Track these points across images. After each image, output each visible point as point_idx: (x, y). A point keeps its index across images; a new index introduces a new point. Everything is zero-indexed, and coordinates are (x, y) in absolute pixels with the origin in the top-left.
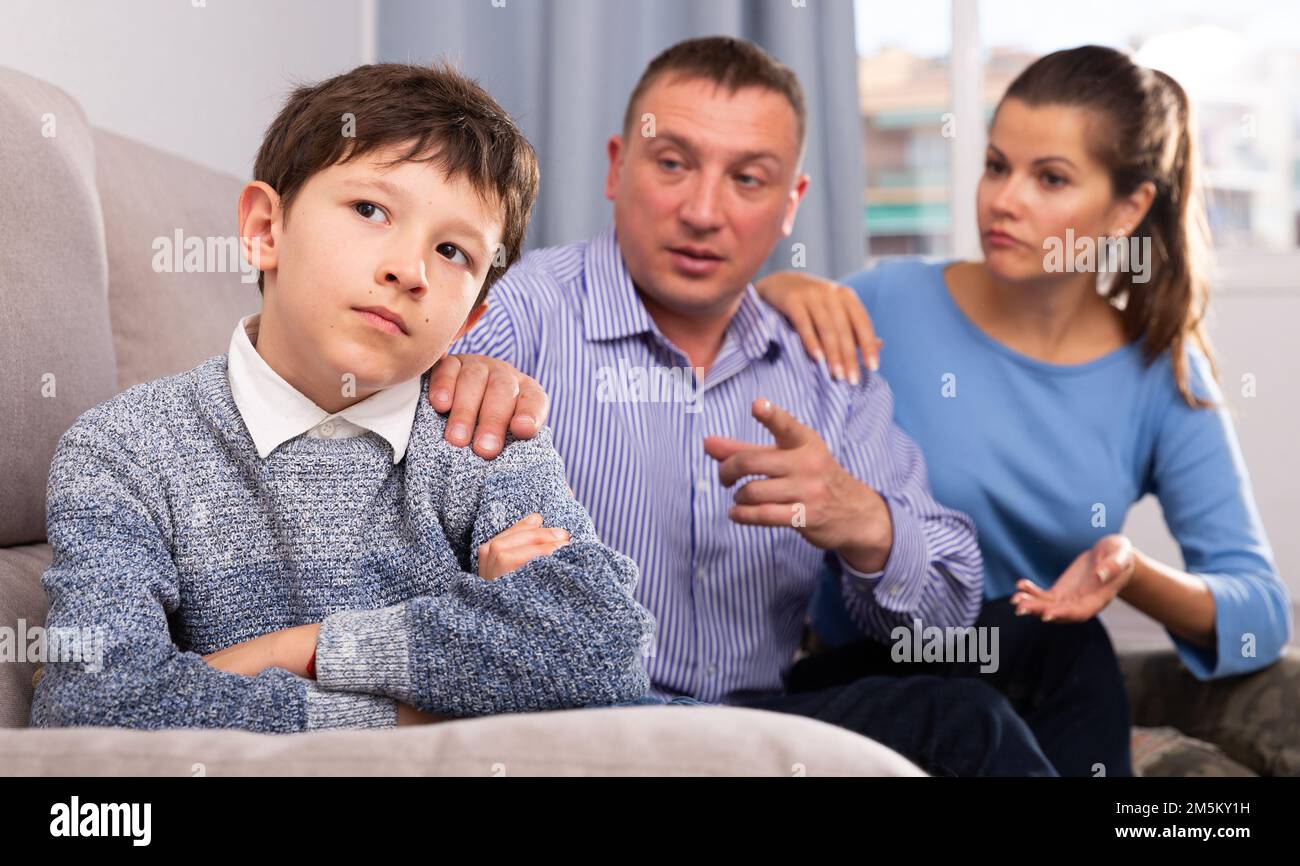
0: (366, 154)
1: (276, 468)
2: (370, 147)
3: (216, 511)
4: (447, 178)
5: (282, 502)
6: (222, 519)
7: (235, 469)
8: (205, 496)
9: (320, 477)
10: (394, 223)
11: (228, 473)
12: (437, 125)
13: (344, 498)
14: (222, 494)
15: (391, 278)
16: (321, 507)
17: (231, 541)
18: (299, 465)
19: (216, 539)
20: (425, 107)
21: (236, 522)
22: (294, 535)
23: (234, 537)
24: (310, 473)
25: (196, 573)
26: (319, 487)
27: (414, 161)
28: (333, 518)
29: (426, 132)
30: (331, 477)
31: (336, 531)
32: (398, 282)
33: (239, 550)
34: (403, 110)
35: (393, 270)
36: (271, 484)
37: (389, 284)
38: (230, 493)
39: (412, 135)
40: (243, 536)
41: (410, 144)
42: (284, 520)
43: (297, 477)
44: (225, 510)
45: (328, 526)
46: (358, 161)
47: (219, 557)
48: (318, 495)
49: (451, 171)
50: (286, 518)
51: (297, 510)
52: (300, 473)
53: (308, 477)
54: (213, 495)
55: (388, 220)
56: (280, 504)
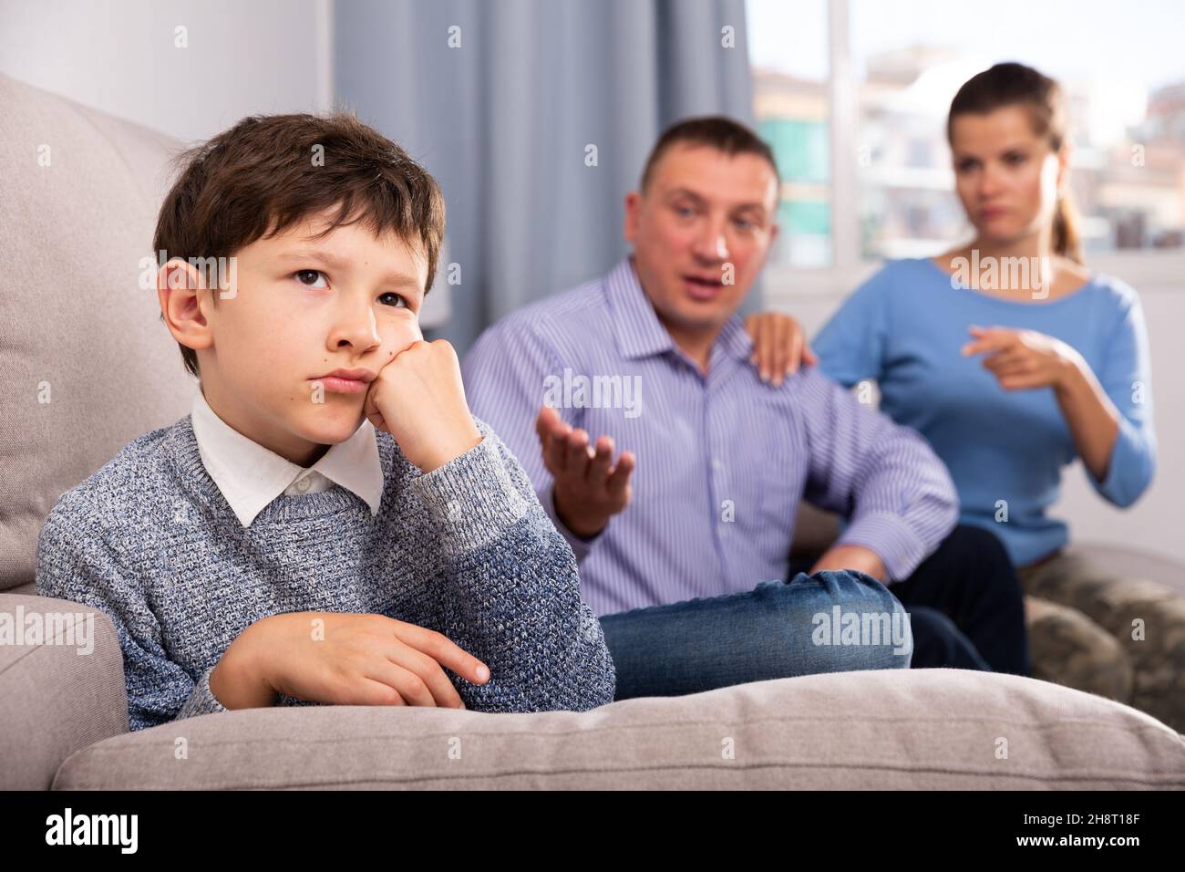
0: (294, 225)
1: (273, 540)
2: (296, 218)
3: (209, 594)
4: (378, 235)
5: (286, 572)
6: (215, 603)
7: (223, 547)
8: (196, 581)
9: (317, 542)
10: (334, 288)
11: (217, 553)
12: (357, 186)
13: (343, 558)
14: (213, 577)
15: (343, 343)
16: (324, 570)
17: (227, 622)
18: (295, 533)
19: (211, 622)
20: (343, 169)
21: (229, 603)
22: (304, 602)
23: (229, 617)
24: (307, 539)
25: (195, 661)
26: (318, 552)
27: (343, 225)
28: (338, 580)
29: (349, 195)
30: (327, 540)
31: (345, 591)
32: (351, 345)
33: (236, 629)
34: (323, 175)
35: (343, 335)
36: (272, 556)
37: (341, 348)
38: (221, 575)
39: (336, 199)
40: (238, 615)
41: (336, 208)
42: (290, 588)
43: (295, 545)
44: (218, 592)
45: (335, 588)
46: (287, 234)
47: (216, 640)
48: (319, 559)
49: (379, 229)
50: (292, 586)
51: (302, 578)
52: (297, 541)
53: (305, 543)
54: (204, 579)
55: (329, 286)
56: (284, 574)
